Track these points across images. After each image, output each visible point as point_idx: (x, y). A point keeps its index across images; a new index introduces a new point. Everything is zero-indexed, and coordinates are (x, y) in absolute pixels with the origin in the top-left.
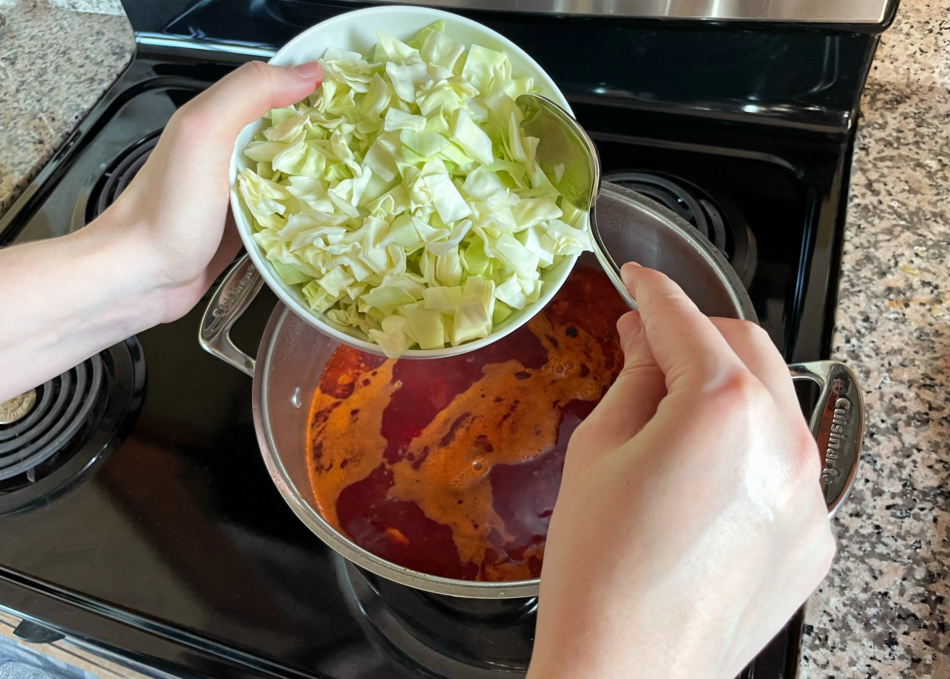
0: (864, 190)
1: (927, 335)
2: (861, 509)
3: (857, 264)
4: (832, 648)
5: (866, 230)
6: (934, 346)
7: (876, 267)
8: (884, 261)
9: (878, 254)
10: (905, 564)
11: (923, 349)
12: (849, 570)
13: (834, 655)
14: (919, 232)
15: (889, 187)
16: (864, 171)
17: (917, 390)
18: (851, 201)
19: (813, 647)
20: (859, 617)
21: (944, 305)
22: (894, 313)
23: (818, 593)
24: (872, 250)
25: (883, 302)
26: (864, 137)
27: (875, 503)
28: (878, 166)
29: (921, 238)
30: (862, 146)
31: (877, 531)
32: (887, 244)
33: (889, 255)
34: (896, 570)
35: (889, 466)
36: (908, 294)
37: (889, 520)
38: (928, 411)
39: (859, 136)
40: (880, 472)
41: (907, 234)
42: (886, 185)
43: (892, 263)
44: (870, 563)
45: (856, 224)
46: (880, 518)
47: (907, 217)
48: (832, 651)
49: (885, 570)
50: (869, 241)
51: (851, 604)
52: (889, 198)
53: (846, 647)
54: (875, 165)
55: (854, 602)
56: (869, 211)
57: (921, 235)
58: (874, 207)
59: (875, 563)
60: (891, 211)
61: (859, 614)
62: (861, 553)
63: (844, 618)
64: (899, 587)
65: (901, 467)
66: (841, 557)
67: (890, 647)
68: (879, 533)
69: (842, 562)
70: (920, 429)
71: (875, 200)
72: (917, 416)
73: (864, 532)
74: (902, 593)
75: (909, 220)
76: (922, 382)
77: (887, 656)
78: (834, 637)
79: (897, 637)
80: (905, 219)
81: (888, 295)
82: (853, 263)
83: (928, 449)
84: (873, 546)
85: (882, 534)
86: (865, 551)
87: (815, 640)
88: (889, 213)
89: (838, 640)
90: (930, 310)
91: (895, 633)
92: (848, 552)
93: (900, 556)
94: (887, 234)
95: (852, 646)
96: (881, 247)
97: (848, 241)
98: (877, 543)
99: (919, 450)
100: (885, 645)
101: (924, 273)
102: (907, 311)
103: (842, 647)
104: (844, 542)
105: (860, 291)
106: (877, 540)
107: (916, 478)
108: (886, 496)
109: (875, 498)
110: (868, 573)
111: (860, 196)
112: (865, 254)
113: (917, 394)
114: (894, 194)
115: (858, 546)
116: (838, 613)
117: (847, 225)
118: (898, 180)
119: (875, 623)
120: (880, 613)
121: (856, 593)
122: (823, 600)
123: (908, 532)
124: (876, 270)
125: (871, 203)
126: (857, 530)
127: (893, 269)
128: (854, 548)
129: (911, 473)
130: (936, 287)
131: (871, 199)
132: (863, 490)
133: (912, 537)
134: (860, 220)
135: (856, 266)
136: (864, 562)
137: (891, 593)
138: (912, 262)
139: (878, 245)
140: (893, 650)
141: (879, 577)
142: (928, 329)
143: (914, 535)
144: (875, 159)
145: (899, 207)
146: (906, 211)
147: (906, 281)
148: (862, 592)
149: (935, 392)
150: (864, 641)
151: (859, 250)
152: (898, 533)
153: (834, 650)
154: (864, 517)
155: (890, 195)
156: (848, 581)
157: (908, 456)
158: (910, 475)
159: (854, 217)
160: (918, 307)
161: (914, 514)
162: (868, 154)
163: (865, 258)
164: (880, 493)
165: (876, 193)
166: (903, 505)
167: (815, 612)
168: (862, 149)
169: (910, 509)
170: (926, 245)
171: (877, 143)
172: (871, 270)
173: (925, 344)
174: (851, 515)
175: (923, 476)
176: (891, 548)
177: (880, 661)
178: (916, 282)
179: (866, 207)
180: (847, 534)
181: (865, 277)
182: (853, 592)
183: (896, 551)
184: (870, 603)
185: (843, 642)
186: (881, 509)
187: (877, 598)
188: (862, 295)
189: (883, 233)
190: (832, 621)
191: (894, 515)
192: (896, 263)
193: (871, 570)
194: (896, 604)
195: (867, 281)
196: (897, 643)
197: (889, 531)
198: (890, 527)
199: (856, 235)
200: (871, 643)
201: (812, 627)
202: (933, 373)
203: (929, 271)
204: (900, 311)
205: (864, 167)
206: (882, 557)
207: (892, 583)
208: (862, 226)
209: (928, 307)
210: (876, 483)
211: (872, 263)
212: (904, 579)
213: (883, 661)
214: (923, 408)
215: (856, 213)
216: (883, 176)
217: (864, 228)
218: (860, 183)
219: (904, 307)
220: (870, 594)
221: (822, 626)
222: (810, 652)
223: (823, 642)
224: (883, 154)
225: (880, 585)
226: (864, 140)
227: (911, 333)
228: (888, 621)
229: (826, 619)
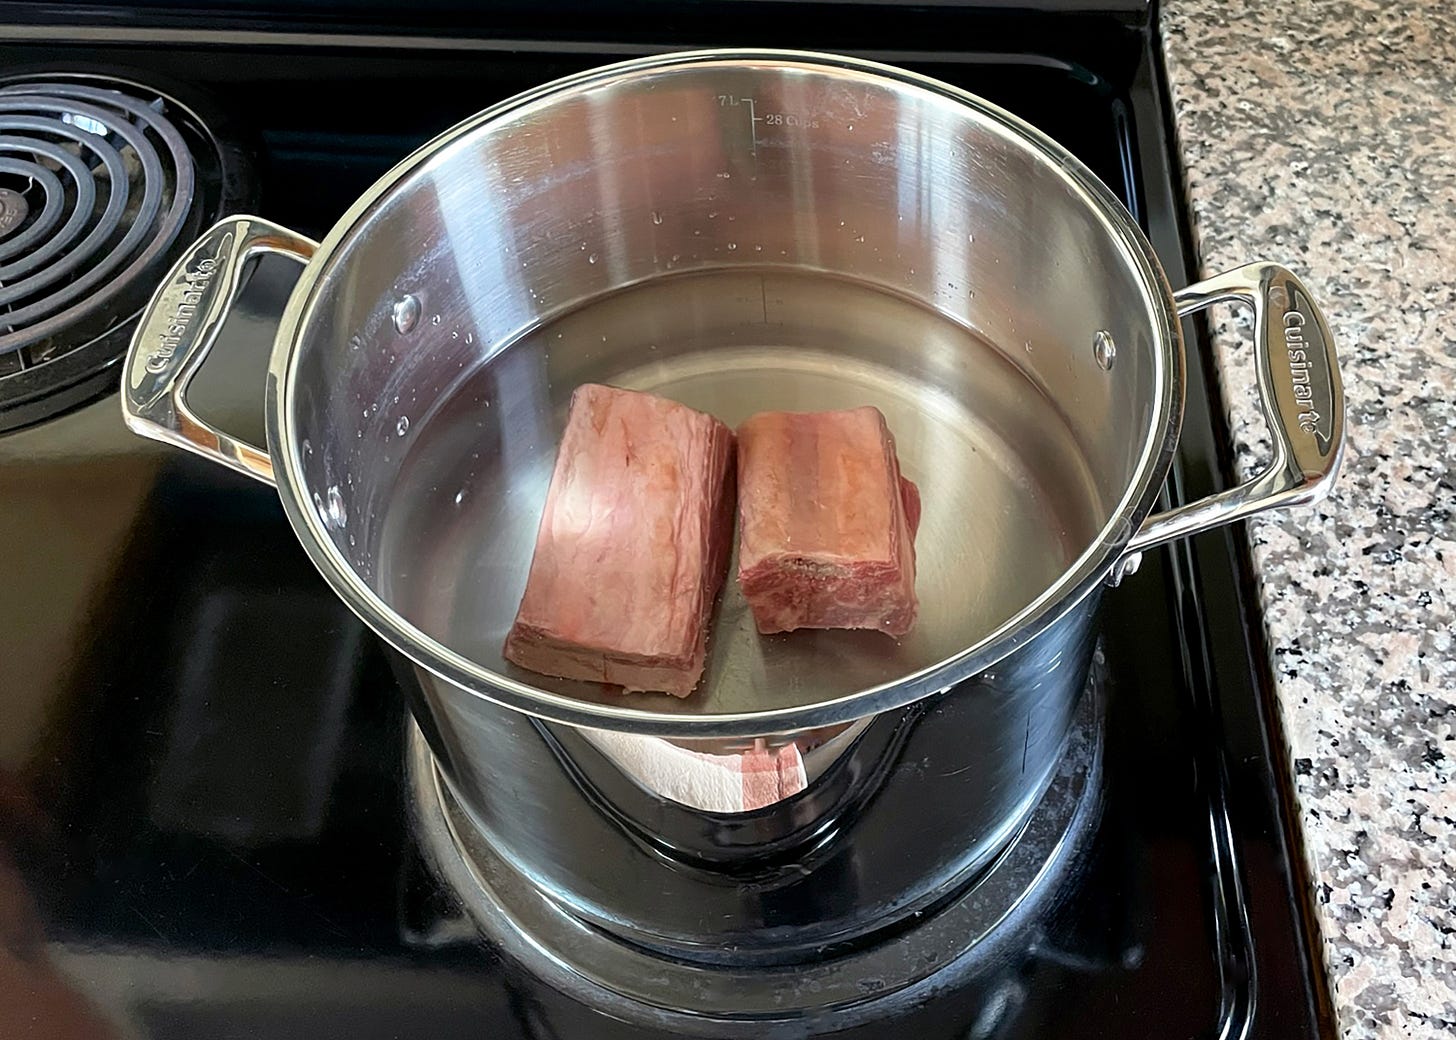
0: (1195, 91)
1: (1346, 287)
2: (1328, 561)
3: (1215, 199)
4: (1348, 786)
5: (1214, 148)
6: (1361, 301)
7: (1244, 200)
8: (1253, 189)
9: (1242, 180)
10: (1416, 632)
11: (1346, 309)
12: (1337, 658)
13: (1354, 797)
14: (1292, 140)
15: (1230, 82)
16: (1187, 63)
17: (1356, 370)
18: (1181, 108)
19: (1320, 793)
20: (1374, 728)
21: (1356, 240)
22: (1288, 262)
23: (1303, 704)
24: (1231, 175)
25: (1269, 249)
26: (1174, 14)
27: (1345, 549)
28: (1205, 54)
29: (1297, 149)
30: (1174, 28)
31: (1361, 590)
32: (1250, 164)
33: (1259, 180)
34: (1405, 643)
35: (1349, 490)
36: (1301, 232)
37: (1373, 571)
38: (1380, 398)
39: (1166, 14)
40: (1340, 500)
41: (1275, 146)
42: (1224, 80)
43: (1265, 190)
44: (1366, 642)
45: (1197, 142)
46: (1359, 570)
47: (1267, 121)
48: (1350, 792)
49: (1390, 648)
50: (1223, 164)
51: (1356, 709)
52: (1233, 98)
53: (1368, 779)
54: (1200, 53)
55: (1359, 707)
56: (1211, 120)
57: (1294, 145)
58: (1216, 113)
59: (1372, 639)
60: (1243, 116)
61: (1373, 724)
62: (1348, 629)
63: (1353, 735)
64: (1418, 669)
65: (1367, 487)
66: (1320, 642)
67: (1433, 764)
68: (1364, 593)
69: (1324, 648)
70: (1377, 426)
71: (1214, 103)
72: (1367, 407)
73: (1341, 595)
74: (1425, 679)
75: (1271, 126)
76: (1359, 356)
77: (1434, 780)
78: (1345, 768)
79: (1439, 746)
80: (1265, 126)
81: (1274, 237)
82: (1210, 199)
83: (1396, 453)
84: (1362, 615)
85: (1369, 593)
86: (1352, 624)
87: (1320, 781)
88: (1241, 119)
89: (1353, 772)
90: (1339, 251)
91: (1435, 741)
92: (1329, 631)
93: (1405, 622)
94: (1246, 150)
95: (1377, 777)
96: (1244, 170)
97: (1193, 167)
98: (1366, 609)
99: (1385, 458)
100: (1425, 764)
101: (1315, 199)
102: (1307, 256)
103: (1364, 781)
104: (1318, 617)
105: (1231, 238)
106: (1364, 605)
107: (1392, 499)
108: (1359, 534)
109: (1343, 541)
110: (1366, 657)
111: (1190, 100)
112: (1224, 182)
113: (1357, 375)
114: (1240, 91)
115: (1340, 619)
116: (1341, 730)
117: (1184, 145)
118: (1239, 72)
119: (1399, 733)
120: (1403, 715)
121: (1359, 692)
122: (1312, 713)
123: (1406, 582)
124: (1246, 203)
125: (1211, 109)
126: (1331, 595)
127: (1269, 200)
128: (1335, 624)
129: (1384, 494)
130: (1339, 217)
131: (1207, 103)
132: (1322, 533)
133: (1414, 589)
134: (1201, 134)
135: (1213, 202)
136: (1356, 643)
137: (1410, 681)
138: (1293, 185)
139: (1238, 168)
140: (1439, 768)
141: (1384, 660)
142: (1345, 279)
143: (1416, 586)
144: (1198, 44)
145: (1251, 109)
146: (1265, 114)
147: (1292, 214)
148: (1365, 688)
149: (1382, 367)
150: (1393, 764)
151: (1213, 177)
152: (1392, 587)
153: (1352, 789)
154: (1336, 573)
155: (1235, 93)
156: (1341, 676)
157: (1373, 469)
158: (1383, 497)
159: (1192, 131)
160: (1321, 249)
161: (1406, 554)
162: (1185, 39)
163: (1225, 189)
164: (1349, 533)
165: (1213, 93)
166: (1387, 543)
167: (1307, 736)
168: (1174, 32)
169: (1399, 548)
170: (1306, 159)
171: (1195, 22)
172: (1238, 204)
173: (1347, 300)
174: (1316, 574)
175: (1403, 494)
176: (1388, 612)
177: (1426, 790)
178: (1309, 216)
179: (1204, 115)
180: (1319, 605)
181: (1232, 216)
182: (1353, 691)
183: (1398, 615)
184: (1383, 703)
185: (1363, 773)
186: (1356, 556)
187: (1392, 693)
188: (1235, 242)
189: (1240, 149)
190: (1335, 744)
191: (1378, 562)
192: (1272, 190)
193: (1371, 652)
194: (1422, 696)
195: (1238, 221)
196: (1441, 757)
197: (1378, 586)
198: (1377, 581)
199: (1202, 158)
200: (1404, 765)
201: (1309, 761)
202: (1371, 342)
203: (1322, 195)
204: (1297, 258)
205: (1185, 57)
206: (1382, 628)
207: (1406, 665)
208: (1207, 144)
209: (1335, 246)
210: (1337, 519)
211: (1238, 195)
212: (1422, 655)
213: (1429, 789)
214: (1373, 395)
215: (1192, 125)
216: (1215, 67)
217: (1210, 145)
218: (1186, 81)
219: (1301, 252)
220: (1378, 688)
221: (1323, 756)
222: (1318, 801)
223: (1332, 781)
224: (1208, 36)
225: (1390, 671)
226: (1174, 18)
227: (1322, 288)
228: (1418, 724)
229: (1326, 743)
